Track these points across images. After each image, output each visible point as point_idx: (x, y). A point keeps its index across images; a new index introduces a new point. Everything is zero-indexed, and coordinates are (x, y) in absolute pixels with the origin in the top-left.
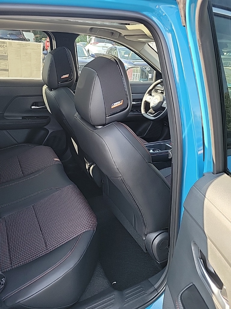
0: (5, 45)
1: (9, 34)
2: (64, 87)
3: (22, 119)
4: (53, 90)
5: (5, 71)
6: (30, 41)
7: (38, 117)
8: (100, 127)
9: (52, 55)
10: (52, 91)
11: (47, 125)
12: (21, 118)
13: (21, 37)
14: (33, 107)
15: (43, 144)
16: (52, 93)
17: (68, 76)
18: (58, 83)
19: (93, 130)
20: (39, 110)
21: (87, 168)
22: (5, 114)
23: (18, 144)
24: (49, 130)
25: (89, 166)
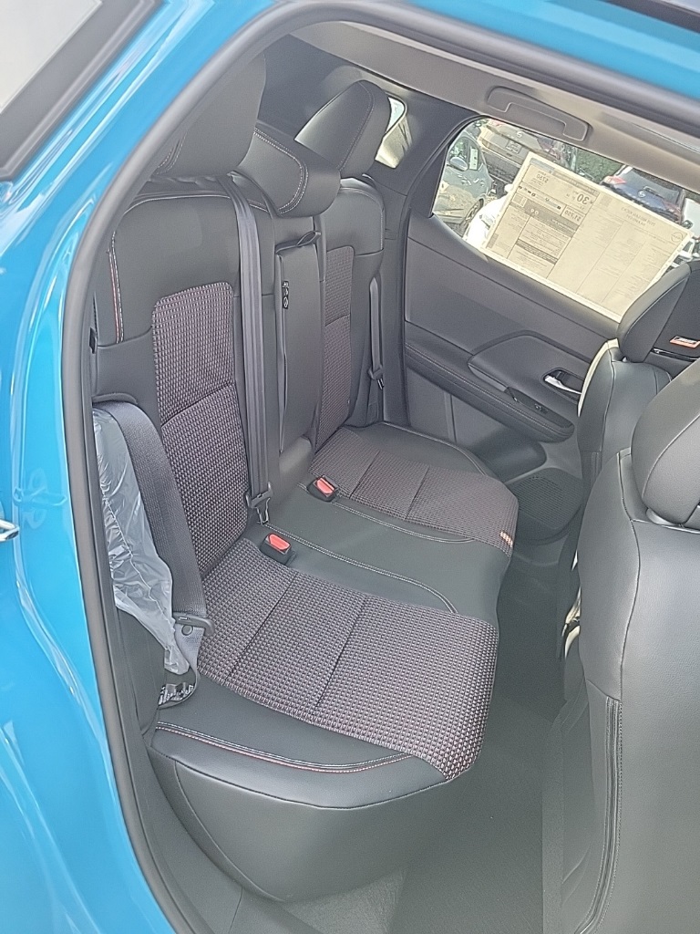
0: (592, 198)
1: (647, 190)
2: (661, 368)
3: (505, 392)
4: (625, 360)
5: (547, 259)
6: (689, 228)
7: (544, 410)
8: (660, 521)
9: (689, 270)
10: (621, 360)
11: (552, 442)
12: (503, 389)
13: (673, 208)
14: (550, 379)
15: (507, 483)
16: (618, 369)
17: (695, 346)
18: (652, 350)
19: (633, 515)
20: (561, 394)
21: (568, 621)
22: (475, 359)
23: (450, 442)
24: (548, 458)
25: (577, 618)
